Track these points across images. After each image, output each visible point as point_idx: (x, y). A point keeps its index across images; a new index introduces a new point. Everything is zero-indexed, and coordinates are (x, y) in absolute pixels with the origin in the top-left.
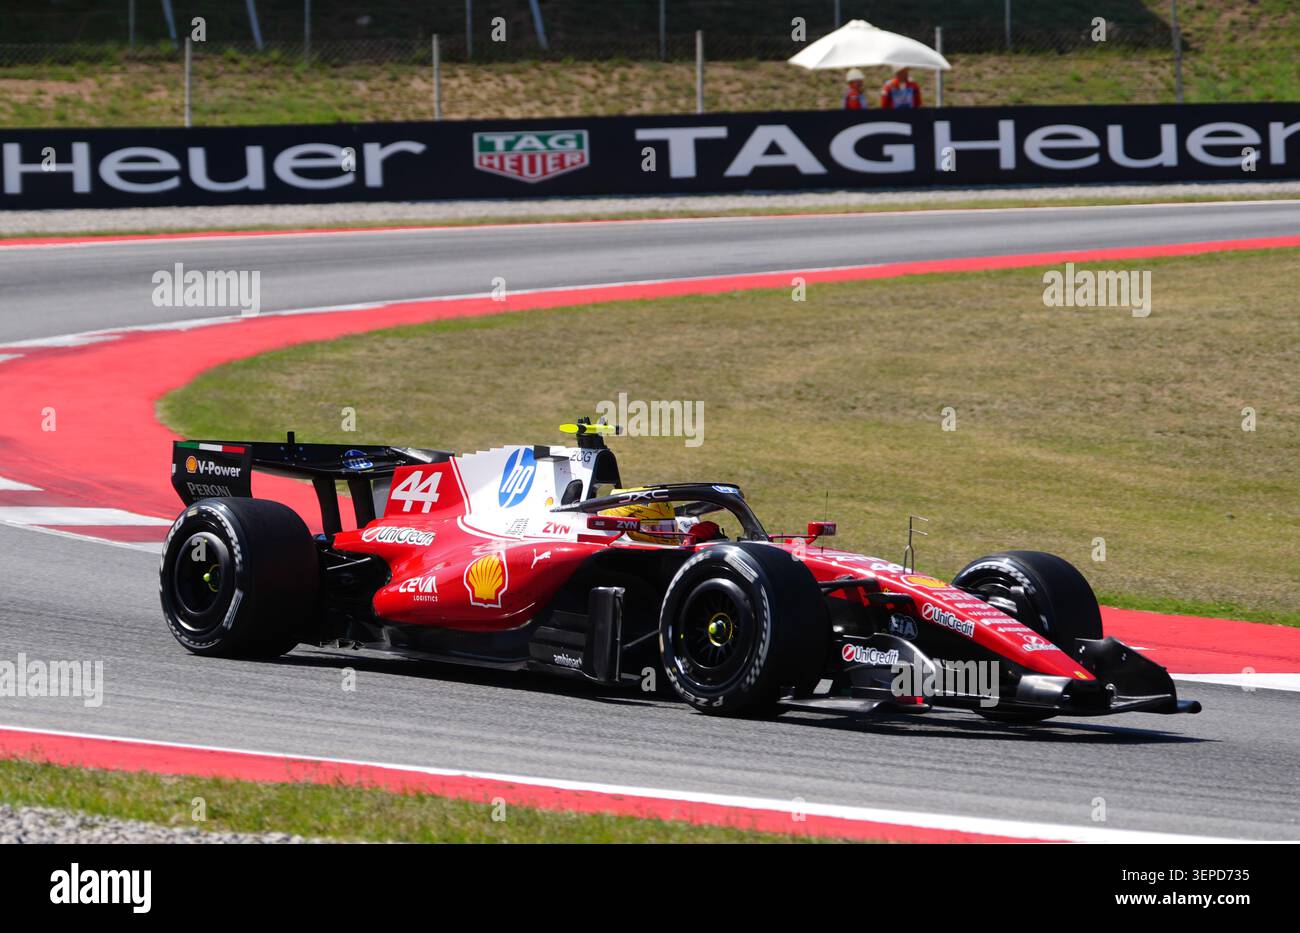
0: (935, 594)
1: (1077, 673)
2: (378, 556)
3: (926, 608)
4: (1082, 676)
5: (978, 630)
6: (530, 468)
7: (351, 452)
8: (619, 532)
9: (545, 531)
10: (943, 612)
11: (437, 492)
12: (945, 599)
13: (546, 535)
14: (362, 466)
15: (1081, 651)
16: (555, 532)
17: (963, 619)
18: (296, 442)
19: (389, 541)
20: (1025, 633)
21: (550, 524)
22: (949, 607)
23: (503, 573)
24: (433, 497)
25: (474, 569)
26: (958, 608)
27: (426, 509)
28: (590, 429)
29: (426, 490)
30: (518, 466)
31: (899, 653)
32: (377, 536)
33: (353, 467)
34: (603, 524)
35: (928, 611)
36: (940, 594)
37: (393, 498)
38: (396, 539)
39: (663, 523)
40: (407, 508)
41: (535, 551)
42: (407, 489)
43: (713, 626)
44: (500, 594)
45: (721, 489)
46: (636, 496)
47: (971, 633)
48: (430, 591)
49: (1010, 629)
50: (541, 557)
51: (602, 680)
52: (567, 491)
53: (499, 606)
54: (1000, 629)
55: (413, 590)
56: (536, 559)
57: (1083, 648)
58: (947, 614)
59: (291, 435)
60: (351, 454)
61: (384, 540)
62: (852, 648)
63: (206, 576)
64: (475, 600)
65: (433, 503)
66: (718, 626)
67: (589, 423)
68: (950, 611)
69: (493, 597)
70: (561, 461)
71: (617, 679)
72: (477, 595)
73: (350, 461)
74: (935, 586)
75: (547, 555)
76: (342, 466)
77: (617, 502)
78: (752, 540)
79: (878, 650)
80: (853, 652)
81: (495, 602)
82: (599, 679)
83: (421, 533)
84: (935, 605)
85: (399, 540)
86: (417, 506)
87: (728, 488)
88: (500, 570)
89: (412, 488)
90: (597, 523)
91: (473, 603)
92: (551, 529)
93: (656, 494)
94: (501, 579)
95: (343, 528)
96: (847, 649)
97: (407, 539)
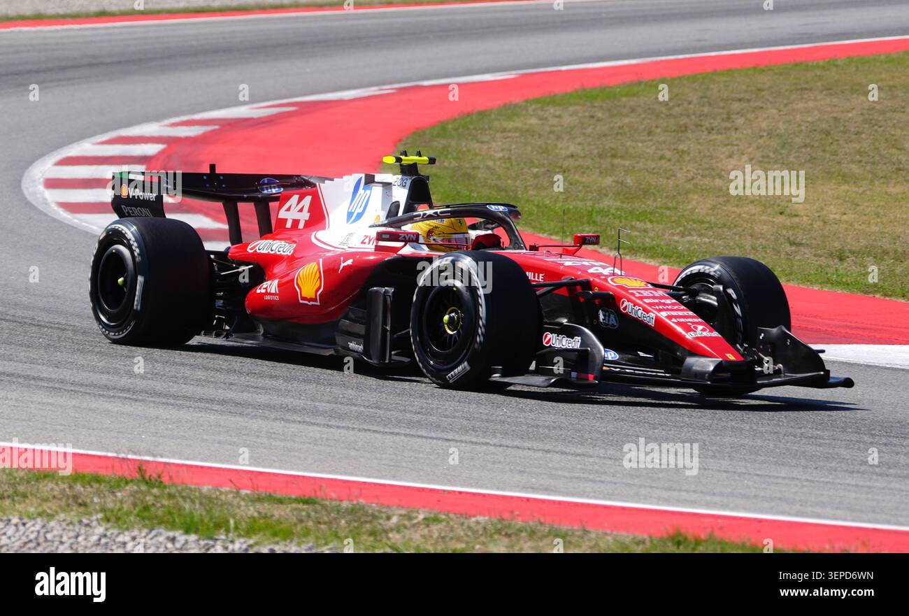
0: (630, 291)
1: (728, 355)
2: (258, 264)
3: (623, 303)
4: (731, 357)
5: (658, 320)
6: (368, 192)
7: (266, 180)
8: (402, 244)
9: (363, 243)
10: (634, 306)
11: (308, 212)
12: (637, 295)
13: (363, 246)
14: (274, 191)
15: (761, 338)
16: (369, 243)
17: (647, 312)
18: (217, 172)
19: (265, 251)
20: (693, 323)
21: (366, 237)
22: (638, 301)
23: (320, 277)
24: (305, 216)
25: (301, 275)
26: (645, 303)
27: (301, 226)
28: (405, 160)
29: (301, 210)
30: (361, 191)
31: (581, 339)
32: (257, 248)
33: (265, 192)
34: (388, 236)
35: (624, 305)
36: (634, 292)
37: (279, 217)
38: (270, 250)
39: (457, 236)
40: (289, 225)
41: (342, 258)
42: (288, 209)
43: (446, 318)
44: (318, 293)
45: (493, 208)
46: (425, 214)
47: (652, 323)
48: (274, 292)
49: (682, 320)
50: (345, 264)
51: (376, 362)
52: (390, 210)
53: (318, 304)
54: (674, 320)
55: (263, 291)
56: (343, 265)
57: (763, 335)
58: (637, 308)
59: (213, 167)
60: (266, 182)
61: (261, 251)
62: (550, 336)
63: (121, 280)
64: (303, 299)
65: (306, 221)
66: (450, 318)
67: (406, 156)
68: (639, 305)
69: (314, 297)
70: (387, 185)
71: (387, 361)
72: (303, 295)
73: (265, 186)
74: (633, 285)
75: (350, 262)
76: (257, 191)
77: (413, 219)
78: (514, 248)
79: (567, 337)
80: (550, 339)
81: (315, 300)
82: (374, 361)
83: (287, 244)
84: (629, 300)
85: (272, 250)
86: (296, 223)
87: (499, 207)
88: (318, 274)
89: (291, 210)
90: (384, 236)
91: (301, 301)
92: (367, 241)
93: (441, 213)
94: (319, 282)
95: (243, 240)
96: (546, 336)
97: (277, 250)
